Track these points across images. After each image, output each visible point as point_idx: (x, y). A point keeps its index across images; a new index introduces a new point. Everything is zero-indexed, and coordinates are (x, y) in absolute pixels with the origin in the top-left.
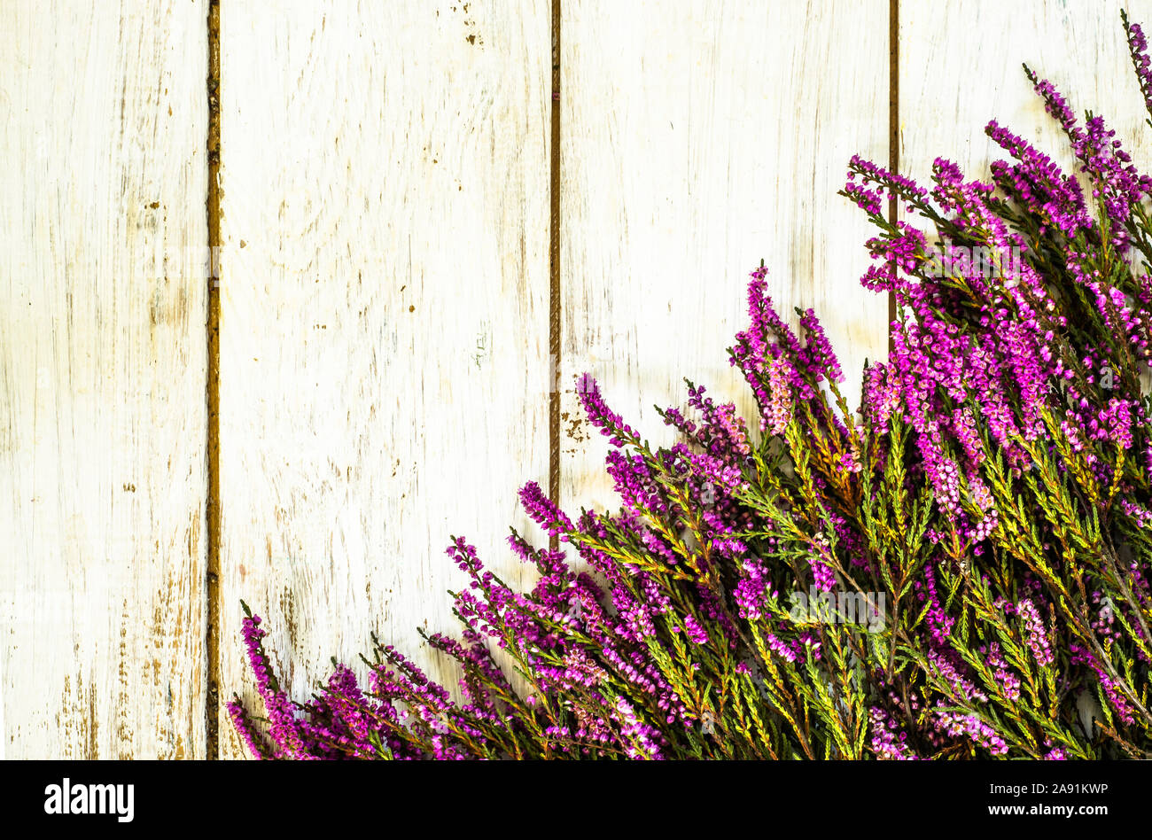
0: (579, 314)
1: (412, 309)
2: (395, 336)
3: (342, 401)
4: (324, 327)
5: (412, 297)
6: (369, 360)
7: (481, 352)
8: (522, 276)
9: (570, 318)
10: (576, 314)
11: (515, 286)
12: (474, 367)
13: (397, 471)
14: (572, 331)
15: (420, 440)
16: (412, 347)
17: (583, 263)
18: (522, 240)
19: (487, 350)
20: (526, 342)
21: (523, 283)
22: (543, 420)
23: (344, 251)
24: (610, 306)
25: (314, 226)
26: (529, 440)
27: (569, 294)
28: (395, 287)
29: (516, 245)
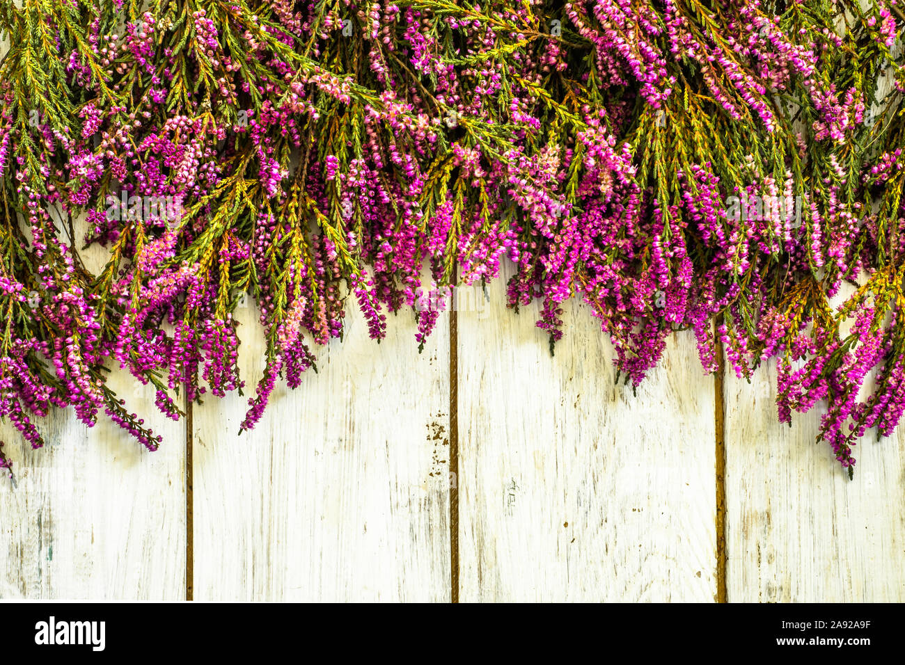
0: (436, 522)
1: (566, 525)
2: (579, 503)
3: (620, 454)
4: (634, 510)
5: (565, 534)
6: (599, 485)
7: (512, 492)
8: (480, 551)
9: (443, 519)
10: (439, 521)
11: (486, 543)
12: (517, 480)
13: (576, 399)
14: (441, 509)
15: (559, 423)
16: (565, 495)
17: (433, 562)
18: (481, 579)
19: (507, 493)
20: (477, 500)
21: (480, 546)
22: (463, 439)
23: (619, 569)
24: (411, 529)
25: (643, 589)
26: (474, 424)
27: (444, 538)
28: (579, 541)
29: (486, 576)
